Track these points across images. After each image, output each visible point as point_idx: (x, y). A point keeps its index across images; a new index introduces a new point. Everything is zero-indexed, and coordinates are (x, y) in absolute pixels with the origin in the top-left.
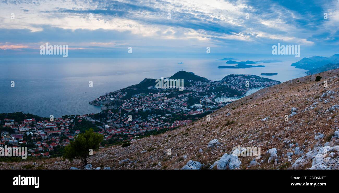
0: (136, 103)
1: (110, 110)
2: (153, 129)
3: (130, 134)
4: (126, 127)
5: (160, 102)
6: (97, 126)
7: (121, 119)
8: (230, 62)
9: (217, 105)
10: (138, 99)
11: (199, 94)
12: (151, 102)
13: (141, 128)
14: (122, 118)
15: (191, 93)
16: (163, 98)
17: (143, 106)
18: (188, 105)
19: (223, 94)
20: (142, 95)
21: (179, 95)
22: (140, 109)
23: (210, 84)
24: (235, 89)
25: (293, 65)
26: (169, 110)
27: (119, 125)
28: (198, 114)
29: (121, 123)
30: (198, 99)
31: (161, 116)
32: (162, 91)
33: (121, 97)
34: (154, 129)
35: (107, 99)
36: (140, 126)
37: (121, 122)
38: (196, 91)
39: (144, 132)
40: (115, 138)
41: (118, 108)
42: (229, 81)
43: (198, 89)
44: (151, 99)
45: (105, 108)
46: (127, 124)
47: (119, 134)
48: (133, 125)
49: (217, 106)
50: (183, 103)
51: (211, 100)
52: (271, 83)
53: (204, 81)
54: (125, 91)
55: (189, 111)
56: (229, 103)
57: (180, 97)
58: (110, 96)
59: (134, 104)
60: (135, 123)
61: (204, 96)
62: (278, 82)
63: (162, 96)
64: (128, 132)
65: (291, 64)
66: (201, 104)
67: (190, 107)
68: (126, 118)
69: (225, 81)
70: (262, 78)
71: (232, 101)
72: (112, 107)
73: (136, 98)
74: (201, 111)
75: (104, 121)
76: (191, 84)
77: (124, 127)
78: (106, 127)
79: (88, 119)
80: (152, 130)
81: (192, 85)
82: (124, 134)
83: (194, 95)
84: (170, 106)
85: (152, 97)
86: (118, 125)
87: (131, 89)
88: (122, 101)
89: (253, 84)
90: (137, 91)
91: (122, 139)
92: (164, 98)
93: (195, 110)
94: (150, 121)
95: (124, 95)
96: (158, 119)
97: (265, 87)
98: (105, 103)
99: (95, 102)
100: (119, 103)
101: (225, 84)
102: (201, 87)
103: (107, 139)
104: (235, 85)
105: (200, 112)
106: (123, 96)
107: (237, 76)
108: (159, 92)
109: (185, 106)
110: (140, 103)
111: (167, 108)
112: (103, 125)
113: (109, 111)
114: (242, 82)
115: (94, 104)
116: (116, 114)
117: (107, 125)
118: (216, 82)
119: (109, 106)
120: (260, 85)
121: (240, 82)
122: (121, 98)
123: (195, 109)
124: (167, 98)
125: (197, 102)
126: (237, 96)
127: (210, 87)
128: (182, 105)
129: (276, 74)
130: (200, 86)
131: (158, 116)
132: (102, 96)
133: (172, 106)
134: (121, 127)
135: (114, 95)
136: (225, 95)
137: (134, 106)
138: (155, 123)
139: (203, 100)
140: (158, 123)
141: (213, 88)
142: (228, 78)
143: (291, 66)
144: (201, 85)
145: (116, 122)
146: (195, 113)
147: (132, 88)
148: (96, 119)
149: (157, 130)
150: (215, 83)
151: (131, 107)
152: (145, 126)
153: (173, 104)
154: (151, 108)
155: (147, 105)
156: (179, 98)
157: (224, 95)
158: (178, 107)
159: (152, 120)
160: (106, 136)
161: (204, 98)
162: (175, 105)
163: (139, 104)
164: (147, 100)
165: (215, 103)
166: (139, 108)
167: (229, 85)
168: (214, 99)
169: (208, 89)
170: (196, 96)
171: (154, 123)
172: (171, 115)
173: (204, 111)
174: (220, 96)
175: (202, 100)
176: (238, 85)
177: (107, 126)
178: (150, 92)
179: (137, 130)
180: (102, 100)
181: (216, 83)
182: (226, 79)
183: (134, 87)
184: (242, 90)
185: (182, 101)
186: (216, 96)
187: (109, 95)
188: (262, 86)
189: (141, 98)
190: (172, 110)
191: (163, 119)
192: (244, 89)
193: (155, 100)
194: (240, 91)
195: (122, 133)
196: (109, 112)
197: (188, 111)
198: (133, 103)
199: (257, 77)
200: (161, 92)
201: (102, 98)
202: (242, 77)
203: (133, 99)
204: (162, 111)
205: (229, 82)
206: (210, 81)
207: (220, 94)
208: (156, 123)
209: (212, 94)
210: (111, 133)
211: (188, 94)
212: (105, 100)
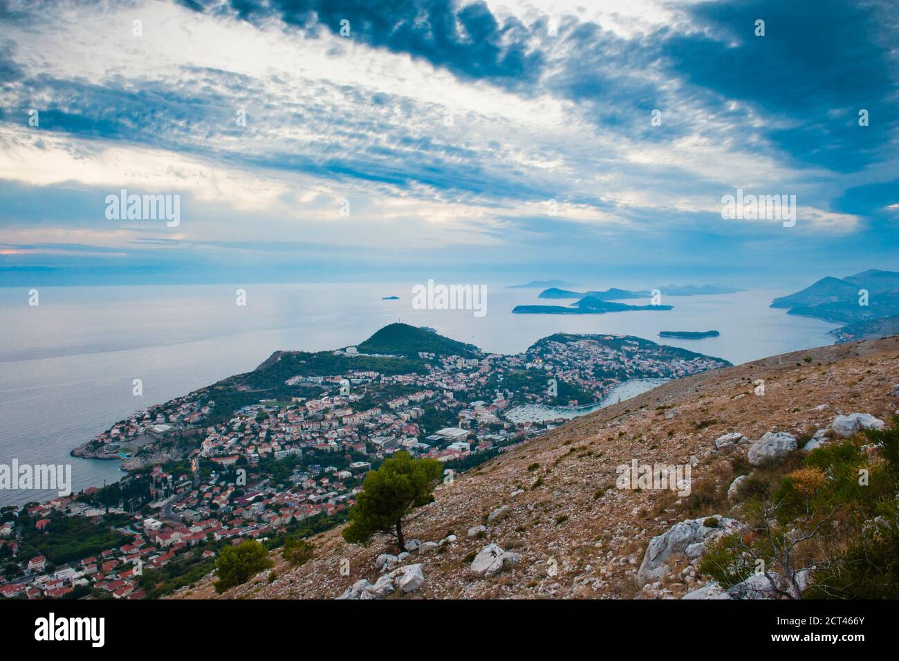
0: (250, 434)
1: (156, 465)
2: (314, 512)
3: (236, 536)
4: (222, 515)
5: (331, 425)
6: (113, 528)
7: (200, 492)
8: (553, 293)
9: (515, 431)
10: (257, 420)
11: (454, 396)
12: (302, 427)
13: (275, 514)
14: (205, 489)
15: (430, 394)
16: (339, 413)
17: (273, 441)
18: (422, 432)
19: (533, 397)
20: (268, 407)
21: (389, 401)
22: (266, 453)
23: (490, 365)
24: (570, 381)
25: (777, 304)
26: (362, 449)
27: (196, 513)
28: (456, 459)
29: (203, 506)
30: (452, 411)
31: (335, 469)
32: (333, 388)
33: (196, 417)
34: (318, 512)
35: (141, 430)
36: (267, 507)
37: (203, 501)
38: (445, 386)
39: (286, 525)
40: (187, 555)
41: (186, 456)
42: (549, 356)
43: (452, 381)
44: (300, 419)
45: (136, 463)
46: (223, 505)
47: (201, 542)
48: (244, 507)
49: (513, 434)
50: (405, 425)
51: (493, 416)
52: (697, 367)
53: (471, 356)
54: (206, 396)
55: (427, 451)
56: (551, 424)
57: (396, 408)
58: (153, 418)
59: (241, 439)
60: (251, 499)
61: (472, 404)
62: (721, 363)
63: (337, 407)
64: (229, 529)
65: (772, 300)
66: (462, 428)
67: (429, 438)
68: (219, 486)
69: (538, 355)
70: (664, 347)
71: (561, 418)
72: (165, 456)
73: (247, 417)
74: (464, 450)
75: (138, 508)
76: (428, 366)
77: (213, 516)
78: (147, 528)
79: (76, 510)
80: (310, 515)
81: (433, 366)
82: (218, 537)
83: (438, 401)
84: (364, 438)
85: (302, 411)
86: (190, 514)
87: (230, 390)
88: (200, 431)
89: (631, 367)
90: (249, 393)
91: (213, 554)
92: (343, 412)
93: (444, 447)
94: (300, 487)
95: (206, 411)
96: (327, 481)
97: (673, 378)
98: (136, 444)
99: (96, 445)
100: (191, 442)
101: (538, 364)
102: (461, 375)
103: (158, 564)
104: (571, 369)
105: (461, 453)
106: (202, 415)
107: (577, 338)
108: (326, 393)
109: (412, 436)
110: (263, 434)
111: (356, 443)
112: (136, 521)
113: (155, 469)
114: (594, 360)
115: (91, 454)
116: (181, 479)
117: (151, 520)
118: (508, 359)
119: (153, 453)
120: (655, 370)
121: (587, 359)
122: (194, 423)
123: (443, 444)
124: (354, 413)
125: (448, 422)
126: (579, 404)
127: (489, 375)
128: (402, 434)
129: (714, 334)
130: (456, 372)
131: (327, 470)
132: (122, 422)
133: (370, 437)
134: (204, 519)
135: (167, 416)
136: (538, 401)
137: (244, 443)
138: (319, 491)
139: (467, 417)
140: (328, 492)
141: (499, 376)
142: (547, 344)
143: (771, 306)
144: (460, 368)
145: (184, 505)
146: (445, 455)
147: (232, 385)
148: (108, 505)
149: (330, 514)
150: (504, 362)
151: (231, 448)
152: (286, 506)
153: (372, 431)
154: (301, 445)
155: (288, 438)
156: (393, 411)
157: (534, 399)
158: (389, 439)
159: (307, 483)
160: (155, 557)
161: (473, 408)
162: (379, 434)
163: (261, 435)
164: (286, 422)
165: (506, 425)
166: (260, 451)
167: (551, 367)
168: (502, 412)
169: (483, 380)
170: (445, 401)
171: (314, 492)
172: (368, 464)
173: (472, 448)
174: (522, 401)
175: (466, 415)
176: (580, 368)
177: (151, 523)
178: (295, 396)
179: (260, 520)
180: (123, 438)
181: (509, 362)
182: (539, 349)
183: (238, 383)
184: (594, 386)
185: (401, 418)
186: (511, 402)
187: (147, 416)
188: (662, 375)
189: (267, 417)
190: (371, 448)
191: (342, 480)
192: (602, 380)
193: (313, 419)
194: (587, 387)
195: (211, 537)
196: (154, 476)
197: (421, 450)
198: (241, 435)
199: (643, 343)
200: (330, 395)
201: (122, 429)
202: (594, 344)
203: (237, 422)
204: (339, 452)
205: (550, 360)
206: (490, 354)
207: (523, 396)
208: (321, 494)
209: (496, 397)
210: (168, 542)
211: (419, 397)
212: (136, 436)
